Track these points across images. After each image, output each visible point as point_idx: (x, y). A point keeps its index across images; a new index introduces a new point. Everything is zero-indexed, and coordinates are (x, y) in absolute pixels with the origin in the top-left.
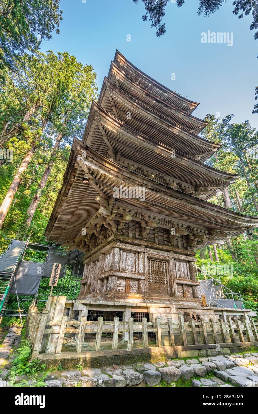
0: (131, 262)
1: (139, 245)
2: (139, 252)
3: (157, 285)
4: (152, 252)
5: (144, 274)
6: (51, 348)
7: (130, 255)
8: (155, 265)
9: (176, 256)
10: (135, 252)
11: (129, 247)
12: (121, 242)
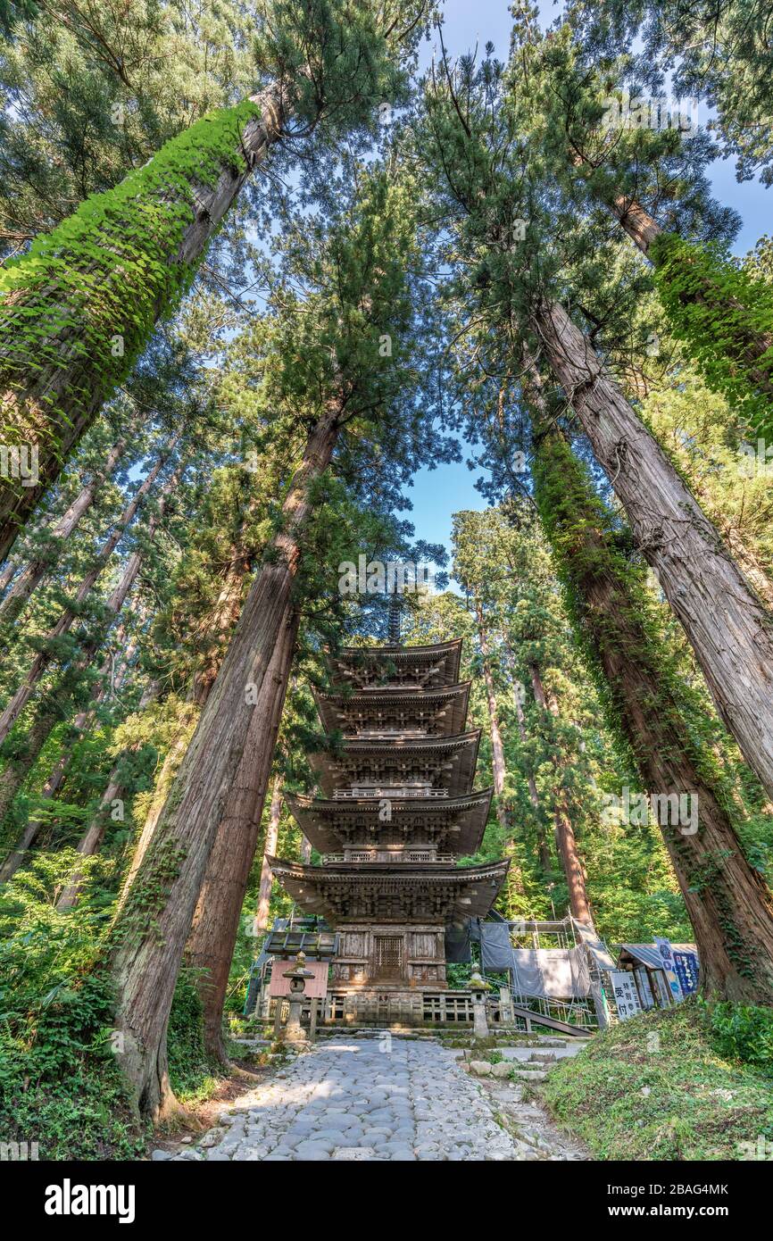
0: (355, 945)
1: (365, 923)
2: (364, 932)
3: (387, 970)
4: (379, 929)
5: (368, 958)
6: (264, 1014)
7: (354, 937)
8: (387, 944)
9: (413, 928)
10: (359, 933)
11: (350, 928)
12: (343, 923)
